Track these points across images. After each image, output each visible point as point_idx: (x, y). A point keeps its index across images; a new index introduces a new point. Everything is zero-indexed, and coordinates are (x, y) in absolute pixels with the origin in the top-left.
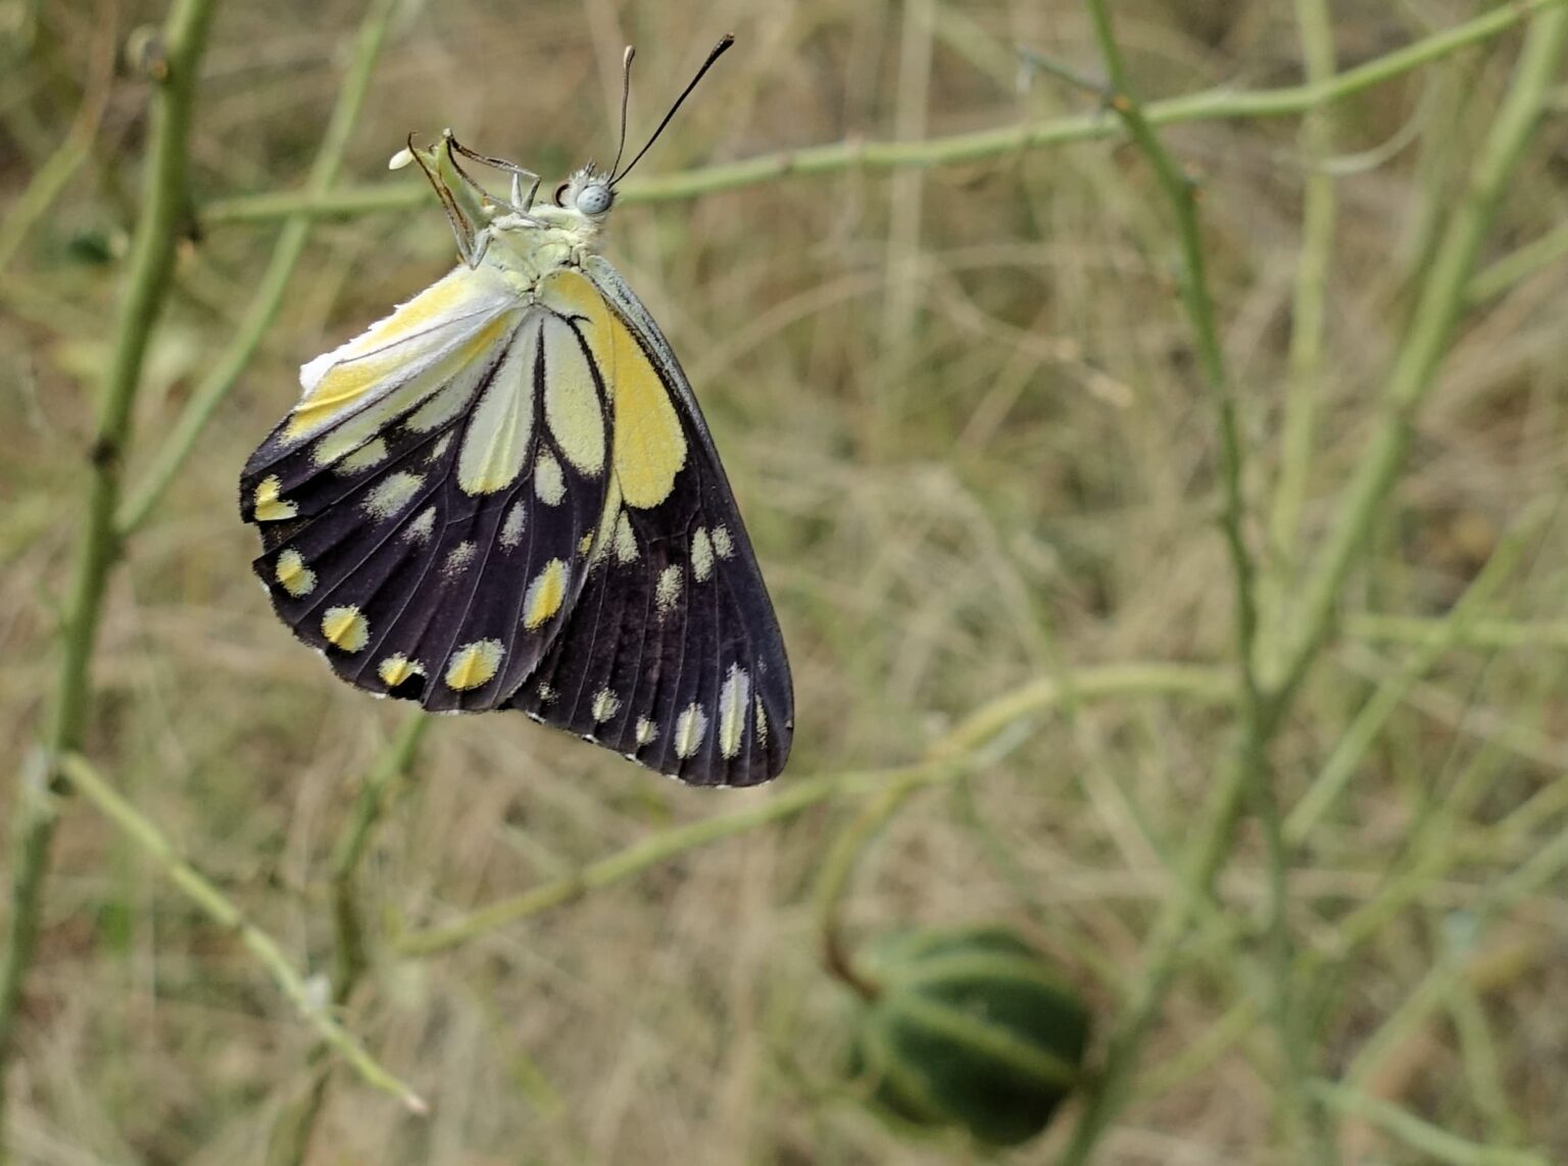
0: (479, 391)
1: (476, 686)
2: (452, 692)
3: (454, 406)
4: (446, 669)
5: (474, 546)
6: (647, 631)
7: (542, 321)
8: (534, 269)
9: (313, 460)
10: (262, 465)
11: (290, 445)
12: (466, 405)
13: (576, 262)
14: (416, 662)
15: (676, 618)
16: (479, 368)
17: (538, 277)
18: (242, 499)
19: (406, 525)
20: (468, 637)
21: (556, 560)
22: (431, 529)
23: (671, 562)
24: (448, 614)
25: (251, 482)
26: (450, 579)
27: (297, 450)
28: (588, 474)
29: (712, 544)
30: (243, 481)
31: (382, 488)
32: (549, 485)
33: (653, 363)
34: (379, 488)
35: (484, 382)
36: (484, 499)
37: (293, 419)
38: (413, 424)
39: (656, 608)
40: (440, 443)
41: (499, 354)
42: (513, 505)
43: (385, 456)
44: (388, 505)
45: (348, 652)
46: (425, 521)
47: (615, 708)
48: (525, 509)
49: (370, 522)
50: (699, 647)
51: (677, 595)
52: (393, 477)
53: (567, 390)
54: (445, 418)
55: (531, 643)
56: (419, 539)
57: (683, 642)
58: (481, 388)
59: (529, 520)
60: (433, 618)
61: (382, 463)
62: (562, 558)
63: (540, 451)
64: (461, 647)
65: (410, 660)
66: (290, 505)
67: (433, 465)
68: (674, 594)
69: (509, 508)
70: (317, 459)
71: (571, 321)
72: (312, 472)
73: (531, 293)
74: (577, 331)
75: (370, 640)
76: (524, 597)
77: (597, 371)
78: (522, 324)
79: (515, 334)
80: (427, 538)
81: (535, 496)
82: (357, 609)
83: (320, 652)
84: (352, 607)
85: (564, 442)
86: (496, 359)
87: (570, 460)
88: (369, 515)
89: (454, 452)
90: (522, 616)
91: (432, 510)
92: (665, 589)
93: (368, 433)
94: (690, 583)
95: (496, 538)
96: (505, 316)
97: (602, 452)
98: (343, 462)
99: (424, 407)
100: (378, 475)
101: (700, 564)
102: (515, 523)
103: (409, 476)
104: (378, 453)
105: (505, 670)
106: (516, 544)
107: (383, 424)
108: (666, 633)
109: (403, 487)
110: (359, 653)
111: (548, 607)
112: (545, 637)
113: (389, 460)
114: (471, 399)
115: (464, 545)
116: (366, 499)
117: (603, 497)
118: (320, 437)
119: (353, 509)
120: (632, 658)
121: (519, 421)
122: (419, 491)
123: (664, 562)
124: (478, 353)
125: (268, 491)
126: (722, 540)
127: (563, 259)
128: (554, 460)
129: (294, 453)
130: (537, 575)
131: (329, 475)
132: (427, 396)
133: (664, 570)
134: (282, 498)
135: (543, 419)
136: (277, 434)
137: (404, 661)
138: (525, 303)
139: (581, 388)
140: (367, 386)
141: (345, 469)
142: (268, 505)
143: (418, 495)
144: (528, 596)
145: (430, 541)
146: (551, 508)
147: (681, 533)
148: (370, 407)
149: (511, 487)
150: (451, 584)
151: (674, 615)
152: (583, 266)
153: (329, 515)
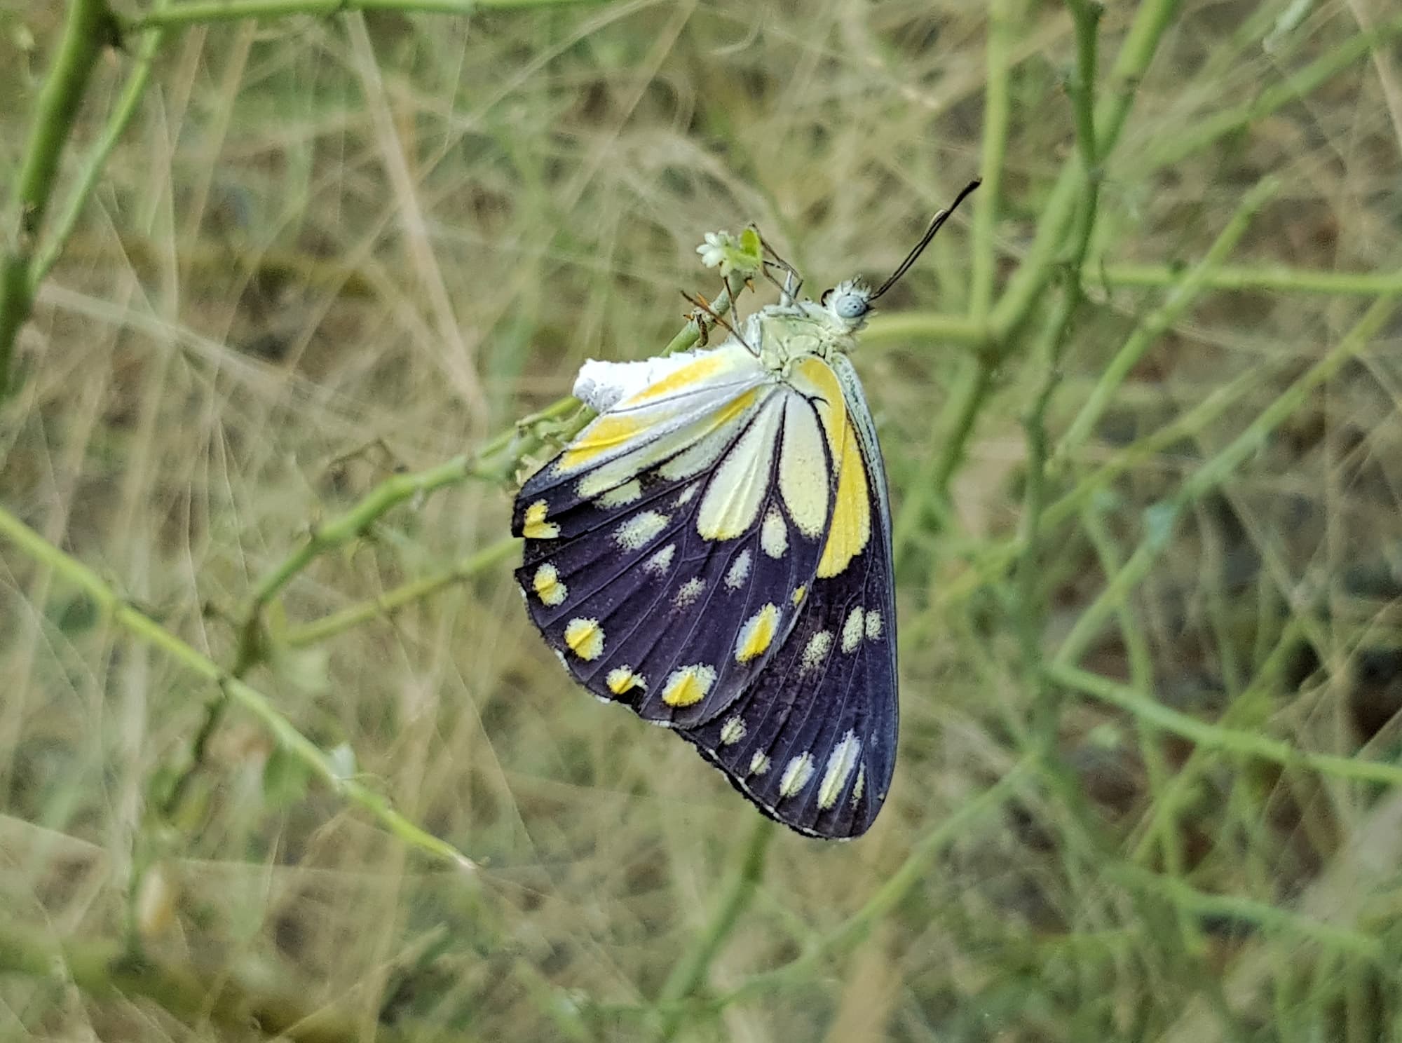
0: (725, 451)
1: (687, 704)
2: (666, 706)
3: (702, 462)
4: (664, 685)
5: (703, 582)
6: (788, 680)
7: (786, 398)
8: (785, 353)
9: (578, 491)
10: (535, 490)
11: (560, 476)
12: (713, 462)
13: (822, 354)
14: (639, 675)
15: (815, 676)
16: (728, 431)
17: (787, 360)
18: (514, 518)
19: (648, 556)
20: (685, 661)
21: (770, 604)
22: (669, 564)
23: (825, 628)
24: (672, 638)
25: (524, 503)
26: (678, 609)
27: (565, 482)
28: (808, 535)
29: (865, 624)
30: (517, 502)
31: (634, 521)
32: (774, 540)
33: (863, 458)
34: (630, 523)
35: (730, 444)
36: (716, 544)
37: (564, 454)
38: (665, 471)
39: (801, 663)
40: (687, 491)
41: (746, 422)
42: (741, 553)
43: (638, 496)
44: (635, 538)
45: (584, 659)
46: (664, 557)
47: (740, 735)
48: (750, 558)
49: (617, 550)
50: (827, 706)
51: (821, 657)
52: (643, 514)
53: (799, 460)
54: (694, 470)
55: (739, 674)
56: (657, 570)
57: (814, 698)
58: (727, 449)
59: (753, 567)
60: (659, 641)
61: (636, 501)
62: (775, 605)
63: (770, 509)
64: (679, 668)
65: (635, 673)
66: (553, 527)
67: (678, 510)
68: (819, 655)
69: (737, 554)
70: (581, 491)
71: (811, 401)
72: (575, 501)
73: (779, 372)
74: (816, 410)
75: (603, 651)
76: (739, 632)
77: (828, 446)
78: (770, 398)
79: (762, 406)
80: (665, 570)
81: (760, 546)
82: (597, 622)
83: (560, 654)
84: (592, 620)
85: (791, 505)
86: (743, 426)
87: (794, 520)
88: (618, 544)
89: (697, 500)
90: (734, 649)
91: (672, 547)
92: (813, 649)
93: (626, 474)
94: (835, 650)
95: (722, 579)
96: (755, 389)
97: (823, 517)
98: (602, 497)
99: (677, 458)
100: (630, 511)
101: (849, 638)
102: (741, 568)
103: (657, 515)
104: (633, 493)
105: (713, 693)
106: (739, 586)
107: (640, 469)
108: (802, 685)
109: (649, 525)
110: (592, 661)
111: (758, 645)
112: (752, 670)
113: (642, 500)
114: (718, 457)
115: (694, 581)
116: (617, 530)
117: (818, 557)
118: (586, 473)
119: (606, 537)
120: (768, 698)
121: (755, 481)
122: (664, 530)
123: (820, 626)
124: (728, 419)
125: (537, 512)
126: (874, 623)
127: (811, 350)
128: (781, 518)
129: (563, 483)
130: (752, 616)
131: (588, 506)
132: (680, 450)
133: (817, 633)
134: (547, 520)
135: (776, 482)
136: (551, 466)
137: (630, 673)
138: (772, 380)
139: (812, 459)
140: (631, 435)
141: (603, 502)
142: (535, 524)
143: (662, 533)
144: (741, 633)
145: (666, 574)
146: (773, 559)
147: (841, 606)
148: (630, 452)
149: (742, 537)
150: (678, 613)
151: (814, 673)
152: (828, 358)
153: (585, 540)
